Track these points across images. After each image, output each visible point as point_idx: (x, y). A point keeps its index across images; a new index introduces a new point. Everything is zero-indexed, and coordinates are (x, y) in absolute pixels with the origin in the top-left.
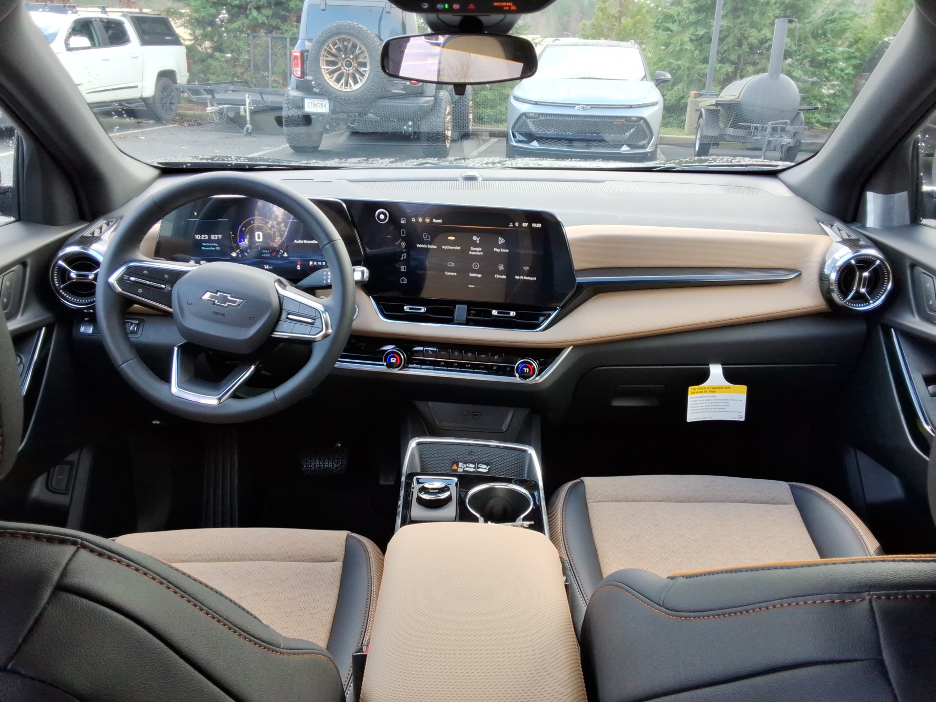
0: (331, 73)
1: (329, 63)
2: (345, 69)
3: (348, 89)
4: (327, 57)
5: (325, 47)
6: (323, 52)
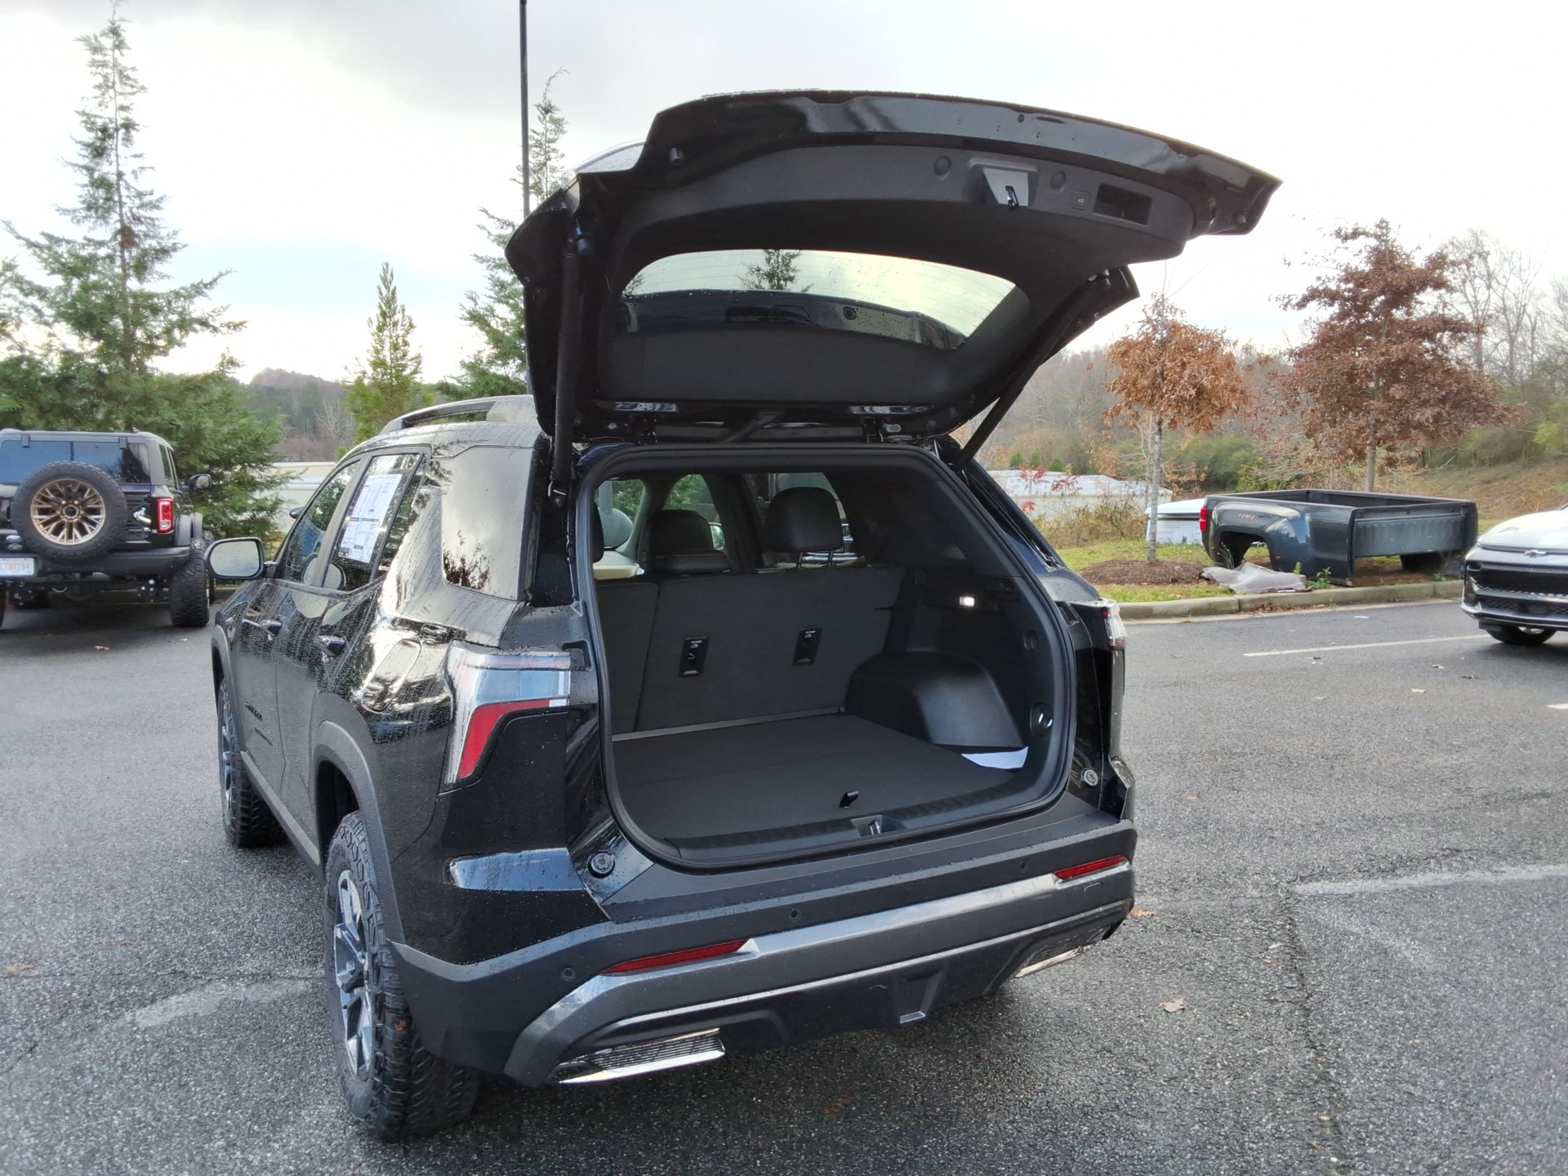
0: (46, 524)
1: (42, 512)
2: (65, 519)
3: (73, 542)
4: (40, 504)
5: (39, 492)
6: (35, 498)
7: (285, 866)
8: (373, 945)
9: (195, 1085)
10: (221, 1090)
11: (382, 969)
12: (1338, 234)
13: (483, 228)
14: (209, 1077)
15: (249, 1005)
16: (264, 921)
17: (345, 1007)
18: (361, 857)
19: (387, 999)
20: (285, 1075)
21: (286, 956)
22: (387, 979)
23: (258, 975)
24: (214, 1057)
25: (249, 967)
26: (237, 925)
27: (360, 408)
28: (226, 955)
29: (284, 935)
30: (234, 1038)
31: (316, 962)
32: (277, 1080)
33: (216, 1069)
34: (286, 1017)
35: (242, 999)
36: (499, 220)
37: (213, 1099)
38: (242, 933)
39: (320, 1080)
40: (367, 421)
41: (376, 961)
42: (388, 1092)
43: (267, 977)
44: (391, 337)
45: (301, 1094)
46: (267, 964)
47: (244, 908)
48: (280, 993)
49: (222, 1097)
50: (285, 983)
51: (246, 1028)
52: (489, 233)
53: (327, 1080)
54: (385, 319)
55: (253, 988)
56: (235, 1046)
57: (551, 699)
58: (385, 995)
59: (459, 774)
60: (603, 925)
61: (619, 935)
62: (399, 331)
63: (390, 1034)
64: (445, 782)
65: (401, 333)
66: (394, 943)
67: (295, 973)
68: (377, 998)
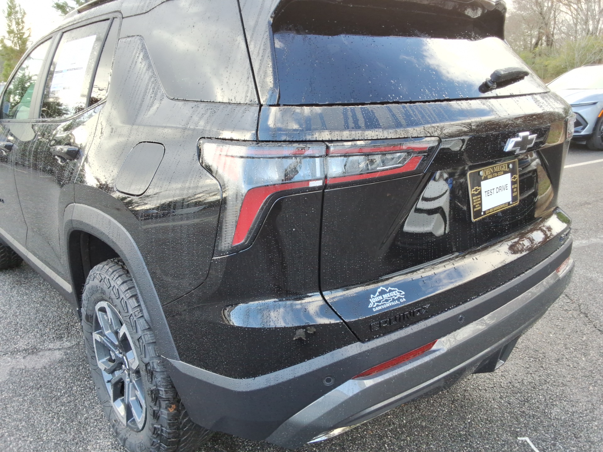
7: (23, 280)
8: (145, 357)
9: (9, 436)
10: (28, 436)
11: (154, 372)
14: (17, 429)
15: (28, 371)
16: (22, 314)
17: (109, 382)
18: (122, 296)
19: (161, 392)
20: (67, 419)
21: (42, 336)
22: (159, 379)
23: (28, 349)
24: (17, 412)
25: (22, 344)
26: (6, 318)
27: (4, 54)
28: (4, 338)
29: (37, 322)
30: (26, 395)
31: (62, 337)
32: (63, 423)
33: (20, 420)
34: (55, 377)
35: (23, 367)
37: (25, 445)
38: (10, 323)
39: (92, 421)
40: (9, 60)
41: (149, 368)
42: (164, 447)
43: (33, 351)
44: (15, 19)
45: (83, 433)
46: (32, 341)
47: (7, 307)
48: (46, 361)
49: (31, 442)
50: (47, 353)
51: (32, 388)
53: (96, 420)
54: (11, 10)
55: (28, 358)
56: (29, 401)
57: (311, 180)
58: (158, 390)
59: (233, 242)
60: (354, 345)
61: (368, 351)
62: (19, 16)
63: (165, 414)
64: (219, 249)
65: (20, 17)
66: (170, 360)
67: (51, 346)
68: (152, 391)
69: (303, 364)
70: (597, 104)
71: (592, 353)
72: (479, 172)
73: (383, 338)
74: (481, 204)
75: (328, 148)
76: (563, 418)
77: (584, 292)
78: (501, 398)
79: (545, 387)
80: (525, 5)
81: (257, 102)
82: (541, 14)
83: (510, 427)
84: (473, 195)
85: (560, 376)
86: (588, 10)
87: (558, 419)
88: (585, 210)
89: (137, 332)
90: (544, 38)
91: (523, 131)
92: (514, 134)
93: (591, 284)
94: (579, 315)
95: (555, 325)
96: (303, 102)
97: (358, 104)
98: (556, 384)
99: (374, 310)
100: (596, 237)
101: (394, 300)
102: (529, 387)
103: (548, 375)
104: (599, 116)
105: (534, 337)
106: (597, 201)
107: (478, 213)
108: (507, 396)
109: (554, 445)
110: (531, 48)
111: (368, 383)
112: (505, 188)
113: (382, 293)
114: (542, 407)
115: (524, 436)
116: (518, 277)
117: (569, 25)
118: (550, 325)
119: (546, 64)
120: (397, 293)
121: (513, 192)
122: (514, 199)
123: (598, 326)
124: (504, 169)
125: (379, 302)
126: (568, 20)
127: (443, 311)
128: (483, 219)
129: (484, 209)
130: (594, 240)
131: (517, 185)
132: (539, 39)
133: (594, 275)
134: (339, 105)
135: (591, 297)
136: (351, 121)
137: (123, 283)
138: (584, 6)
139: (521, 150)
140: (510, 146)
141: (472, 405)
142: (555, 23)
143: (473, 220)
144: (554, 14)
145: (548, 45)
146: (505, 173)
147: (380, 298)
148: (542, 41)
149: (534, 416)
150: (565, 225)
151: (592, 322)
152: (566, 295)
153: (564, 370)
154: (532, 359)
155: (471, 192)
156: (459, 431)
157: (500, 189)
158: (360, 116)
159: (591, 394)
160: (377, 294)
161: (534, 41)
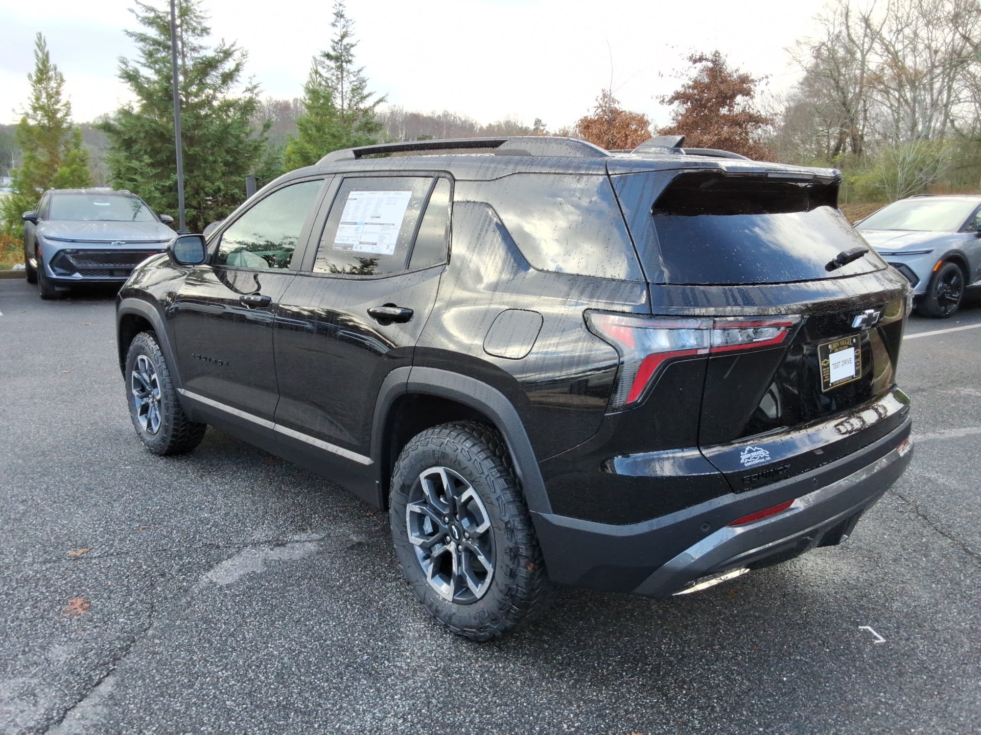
8: (505, 515)
11: (515, 531)
12: (691, 58)
13: (132, 11)
18: (475, 457)
19: (521, 550)
22: (520, 537)
31: (304, 529)
35: (277, 558)
36: (144, 6)
41: (509, 526)
43: (278, 542)
44: (47, 88)
48: (301, 552)
50: (297, 545)
52: (138, 16)
54: (41, 75)
55: (277, 550)
57: (699, 349)
58: (519, 548)
59: (628, 400)
60: (729, 495)
61: (741, 501)
62: (53, 84)
63: (523, 572)
64: (613, 406)
65: (55, 85)
66: (541, 514)
67: (296, 538)
68: (511, 550)
69: (684, 511)
70: (933, 253)
71: (933, 554)
72: (828, 345)
73: (752, 491)
74: (829, 376)
75: (715, 322)
76: (905, 610)
77: (921, 493)
78: (836, 593)
79: (883, 584)
80: (819, 91)
81: (644, 280)
82: (844, 104)
83: (850, 618)
84: (824, 367)
85: (898, 574)
86: (914, 100)
87: (899, 612)
88: (918, 398)
89: (495, 492)
90: (848, 140)
91: (869, 309)
92: (860, 312)
93: (930, 484)
94: (917, 517)
95: (889, 526)
96: (687, 282)
97: (734, 285)
98: (896, 581)
99: (746, 465)
100: (934, 431)
101: (760, 458)
102: (866, 584)
103: (886, 574)
104: (935, 270)
105: (867, 538)
106: (935, 387)
107: (827, 384)
108: (842, 592)
109: (898, 632)
110: (828, 154)
111: (739, 530)
112: (849, 361)
113: (750, 451)
114: (881, 601)
115: (865, 625)
116: (863, 449)
117: (886, 122)
118: (883, 526)
119: (852, 181)
120: (762, 453)
121: (856, 366)
122: (857, 372)
123: (939, 528)
124: (848, 343)
125: (749, 458)
126: (886, 114)
127: (800, 473)
128: (831, 390)
129: (832, 381)
130: (931, 436)
131: (860, 359)
132: (841, 141)
133: (933, 476)
134: (718, 285)
135: (930, 499)
136: (731, 300)
137: (473, 446)
138: (909, 95)
139: (867, 326)
140: (858, 322)
141: (806, 598)
142: (865, 119)
143: (823, 391)
144: (865, 105)
145: (854, 151)
146: (849, 347)
147: (749, 455)
148: (845, 145)
149: (873, 609)
150: (901, 406)
151: (932, 524)
152: (900, 497)
153: (903, 569)
154: (866, 559)
155: (821, 364)
156: (796, 620)
157: (845, 362)
158: (737, 295)
159: (934, 591)
160: (746, 452)
161: (833, 143)
